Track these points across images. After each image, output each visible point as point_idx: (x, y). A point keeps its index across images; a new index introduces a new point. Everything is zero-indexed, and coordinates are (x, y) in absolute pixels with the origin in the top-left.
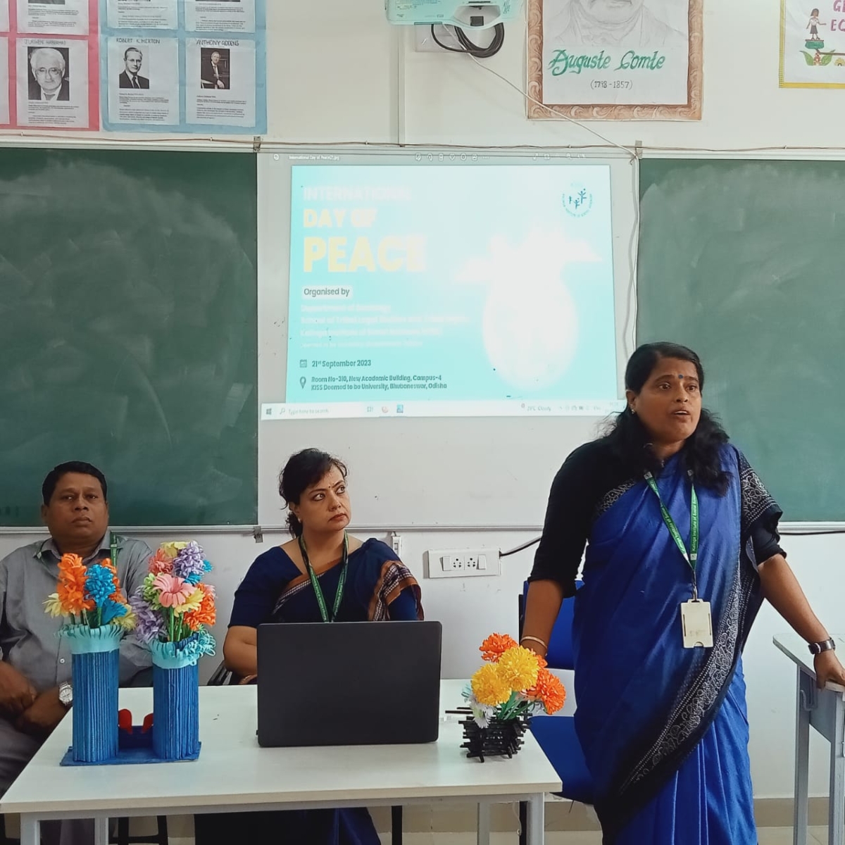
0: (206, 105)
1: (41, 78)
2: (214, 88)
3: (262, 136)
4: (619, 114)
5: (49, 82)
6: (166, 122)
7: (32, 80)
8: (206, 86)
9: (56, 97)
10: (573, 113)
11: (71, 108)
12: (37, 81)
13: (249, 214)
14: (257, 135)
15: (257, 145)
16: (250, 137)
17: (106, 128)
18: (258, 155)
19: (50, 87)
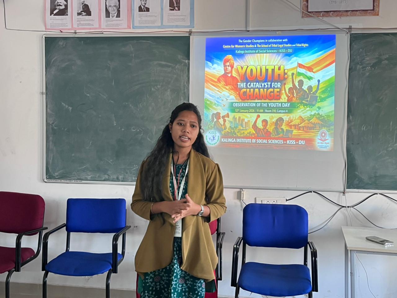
0: (171, 17)
1: (110, 9)
2: (174, 10)
3: (192, 29)
4: (341, 15)
5: (113, 12)
6: (156, 25)
7: (107, 10)
8: (171, 10)
9: (115, 16)
10: (321, 15)
11: (121, 20)
12: (108, 11)
13: (187, 61)
14: (190, 29)
15: (190, 33)
16: (188, 30)
17: (133, 28)
18: (191, 37)
19: (113, 13)
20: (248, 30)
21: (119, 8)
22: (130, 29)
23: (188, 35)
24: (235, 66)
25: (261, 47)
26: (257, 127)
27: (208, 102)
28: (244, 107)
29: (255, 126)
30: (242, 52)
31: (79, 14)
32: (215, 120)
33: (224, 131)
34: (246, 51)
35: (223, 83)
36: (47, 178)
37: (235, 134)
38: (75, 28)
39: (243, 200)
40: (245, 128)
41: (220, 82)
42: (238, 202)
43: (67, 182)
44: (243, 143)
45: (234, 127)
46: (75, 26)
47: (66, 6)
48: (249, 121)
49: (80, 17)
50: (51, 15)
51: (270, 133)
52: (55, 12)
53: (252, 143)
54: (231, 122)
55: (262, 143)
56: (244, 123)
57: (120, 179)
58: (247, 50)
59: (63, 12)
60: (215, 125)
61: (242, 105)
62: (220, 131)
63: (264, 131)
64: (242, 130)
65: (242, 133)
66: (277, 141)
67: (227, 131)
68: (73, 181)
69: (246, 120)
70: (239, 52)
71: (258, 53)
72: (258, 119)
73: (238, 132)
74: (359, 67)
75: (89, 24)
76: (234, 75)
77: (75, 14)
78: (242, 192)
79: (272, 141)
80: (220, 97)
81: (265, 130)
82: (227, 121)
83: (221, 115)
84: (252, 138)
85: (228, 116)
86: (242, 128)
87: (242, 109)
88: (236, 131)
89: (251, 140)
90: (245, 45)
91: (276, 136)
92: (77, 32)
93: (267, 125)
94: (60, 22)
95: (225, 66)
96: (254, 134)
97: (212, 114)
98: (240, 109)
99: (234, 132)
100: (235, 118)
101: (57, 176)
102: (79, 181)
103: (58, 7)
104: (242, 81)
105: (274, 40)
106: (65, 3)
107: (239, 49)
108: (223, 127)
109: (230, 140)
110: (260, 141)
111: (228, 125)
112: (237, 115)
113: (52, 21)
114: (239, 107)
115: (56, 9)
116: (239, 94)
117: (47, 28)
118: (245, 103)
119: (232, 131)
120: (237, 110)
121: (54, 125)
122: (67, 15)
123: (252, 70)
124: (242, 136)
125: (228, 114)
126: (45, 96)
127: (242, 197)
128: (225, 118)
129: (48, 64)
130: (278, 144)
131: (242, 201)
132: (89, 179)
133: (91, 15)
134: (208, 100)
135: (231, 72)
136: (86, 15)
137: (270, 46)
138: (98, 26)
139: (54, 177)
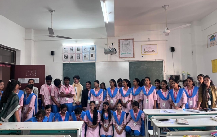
0: (91, 59)
2: (92, 57)
3: (96, 61)
4: (127, 58)
6: (88, 60)
9: (79, 59)
10: (123, 58)
13: (95, 68)
21: (80, 57)
22: (82, 61)
46: (70, 61)
49: (71, 59)
52: (65, 58)
74: (131, 68)
94: (66, 60)
117: (63, 61)
133: (73, 59)
138: (75, 61)
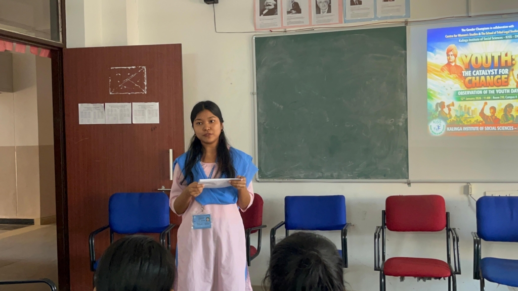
0: (385, 9)
1: (321, 5)
2: (388, 1)
3: (408, 19)
6: (369, 17)
7: (317, 6)
8: (385, 1)
9: (326, 12)
12: (319, 7)
13: (403, 52)
14: (406, 19)
15: (406, 23)
16: (403, 20)
17: (345, 22)
18: (407, 27)
19: (324, 8)
20: (470, 15)
21: (330, 3)
22: (342, 23)
23: (403, 25)
24: (459, 55)
25: (486, 35)
26: (485, 114)
27: (431, 92)
28: (470, 95)
29: (482, 114)
30: (466, 41)
31: (289, 12)
32: (440, 109)
33: (449, 120)
34: (470, 40)
35: (446, 72)
36: (259, 178)
37: (462, 122)
38: (285, 27)
39: (471, 195)
40: (472, 115)
41: (443, 72)
42: (465, 197)
43: (280, 181)
44: (470, 131)
45: (460, 115)
46: (285, 24)
47: (276, 6)
48: (476, 109)
49: (290, 15)
50: (260, 15)
51: (498, 120)
52: (264, 12)
53: (480, 130)
54: (456, 111)
55: (491, 131)
56: (470, 111)
57: (334, 176)
58: (470, 38)
59: (273, 12)
60: (439, 114)
61: (468, 93)
62: (445, 119)
63: (492, 118)
64: (469, 118)
65: (469, 120)
66: (506, 128)
67: (453, 120)
68: (286, 180)
69: (473, 108)
70: (463, 41)
71: (483, 40)
72: (486, 106)
73: (464, 121)
75: (299, 22)
76: (458, 64)
77: (285, 12)
78: (470, 186)
79: (501, 128)
80: (444, 87)
81: (494, 117)
82: (452, 110)
83: (446, 104)
84: (479, 126)
85: (453, 104)
86: (468, 116)
87: (468, 97)
88: (462, 120)
89: (479, 128)
90: (469, 33)
91: (506, 123)
92: (287, 30)
93: (495, 112)
94: (269, 22)
95: (448, 55)
96: (481, 122)
97: (435, 103)
98: (465, 97)
99: (460, 120)
100: (460, 107)
101: (270, 175)
102: (292, 180)
103: (267, 7)
104: (467, 69)
105: (500, 26)
106: (275, 2)
107: (461, 38)
108: (448, 116)
109: (456, 129)
110: (488, 128)
111: (453, 113)
112: (463, 104)
113: (262, 21)
114: (465, 95)
115: (266, 9)
116: (464, 83)
117: (257, 28)
118: (470, 90)
119: (458, 119)
120: (462, 99)
121: (265, 124)
122: (277, 14)
123: (477, 58)
124: (469, 124)
125: (453, 103)
126: (256, 96)
127: (470, 191)
128: (451, 107)
129: (259, 64)
130: (507, 130)
131: (469, 196)
132: (302, 177)
133: (300, 13)
134: (431, 90)
135: (455, 61)
136: (296, 13)
137: (495, 33)
138: (308, 24)
139: (267, 176)
